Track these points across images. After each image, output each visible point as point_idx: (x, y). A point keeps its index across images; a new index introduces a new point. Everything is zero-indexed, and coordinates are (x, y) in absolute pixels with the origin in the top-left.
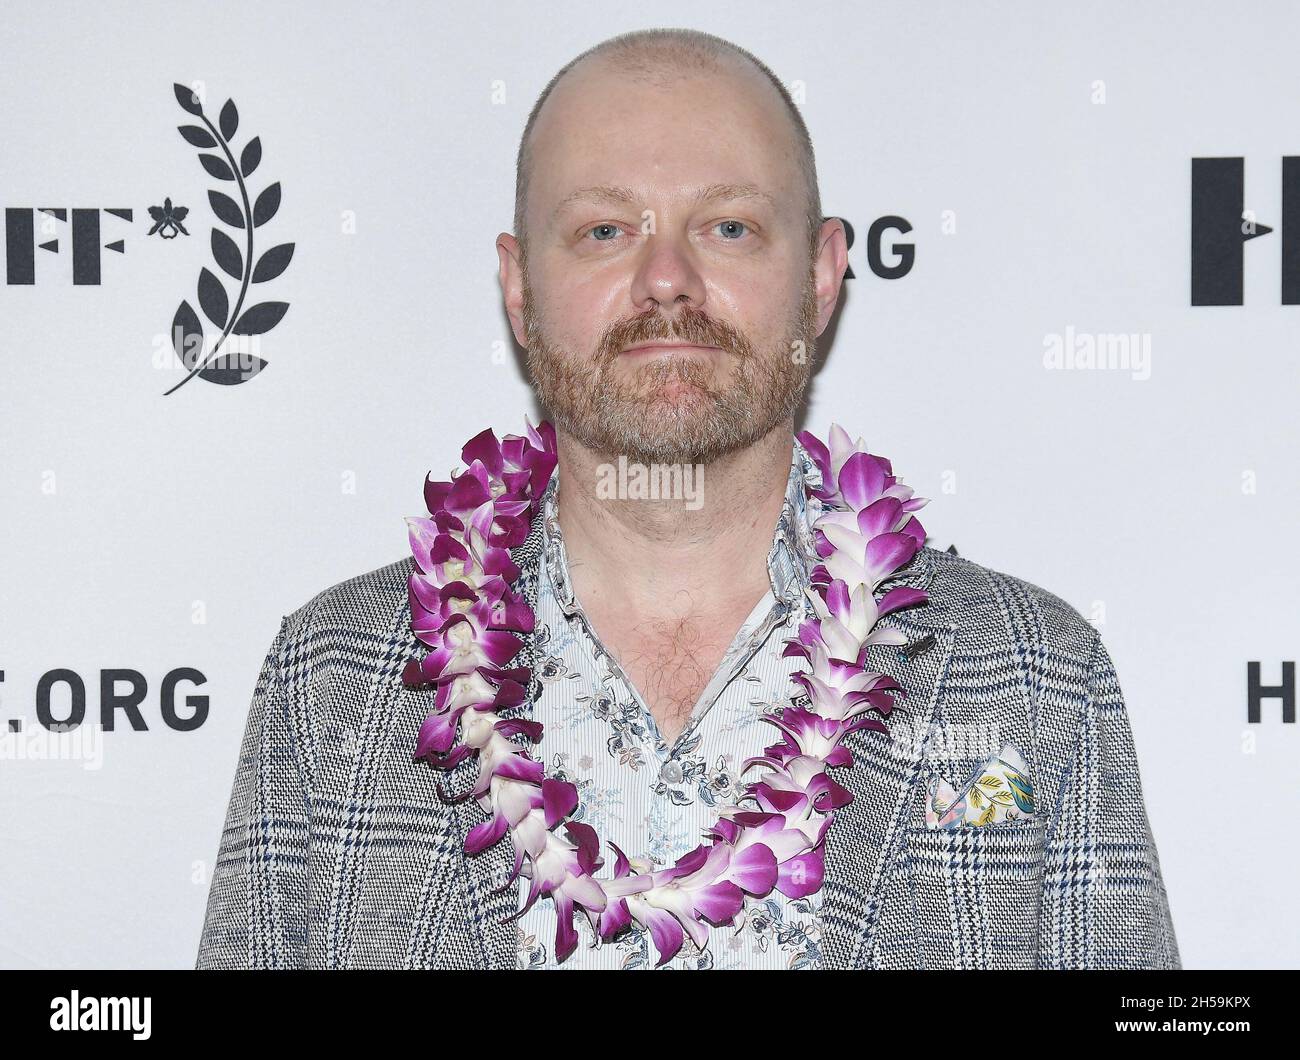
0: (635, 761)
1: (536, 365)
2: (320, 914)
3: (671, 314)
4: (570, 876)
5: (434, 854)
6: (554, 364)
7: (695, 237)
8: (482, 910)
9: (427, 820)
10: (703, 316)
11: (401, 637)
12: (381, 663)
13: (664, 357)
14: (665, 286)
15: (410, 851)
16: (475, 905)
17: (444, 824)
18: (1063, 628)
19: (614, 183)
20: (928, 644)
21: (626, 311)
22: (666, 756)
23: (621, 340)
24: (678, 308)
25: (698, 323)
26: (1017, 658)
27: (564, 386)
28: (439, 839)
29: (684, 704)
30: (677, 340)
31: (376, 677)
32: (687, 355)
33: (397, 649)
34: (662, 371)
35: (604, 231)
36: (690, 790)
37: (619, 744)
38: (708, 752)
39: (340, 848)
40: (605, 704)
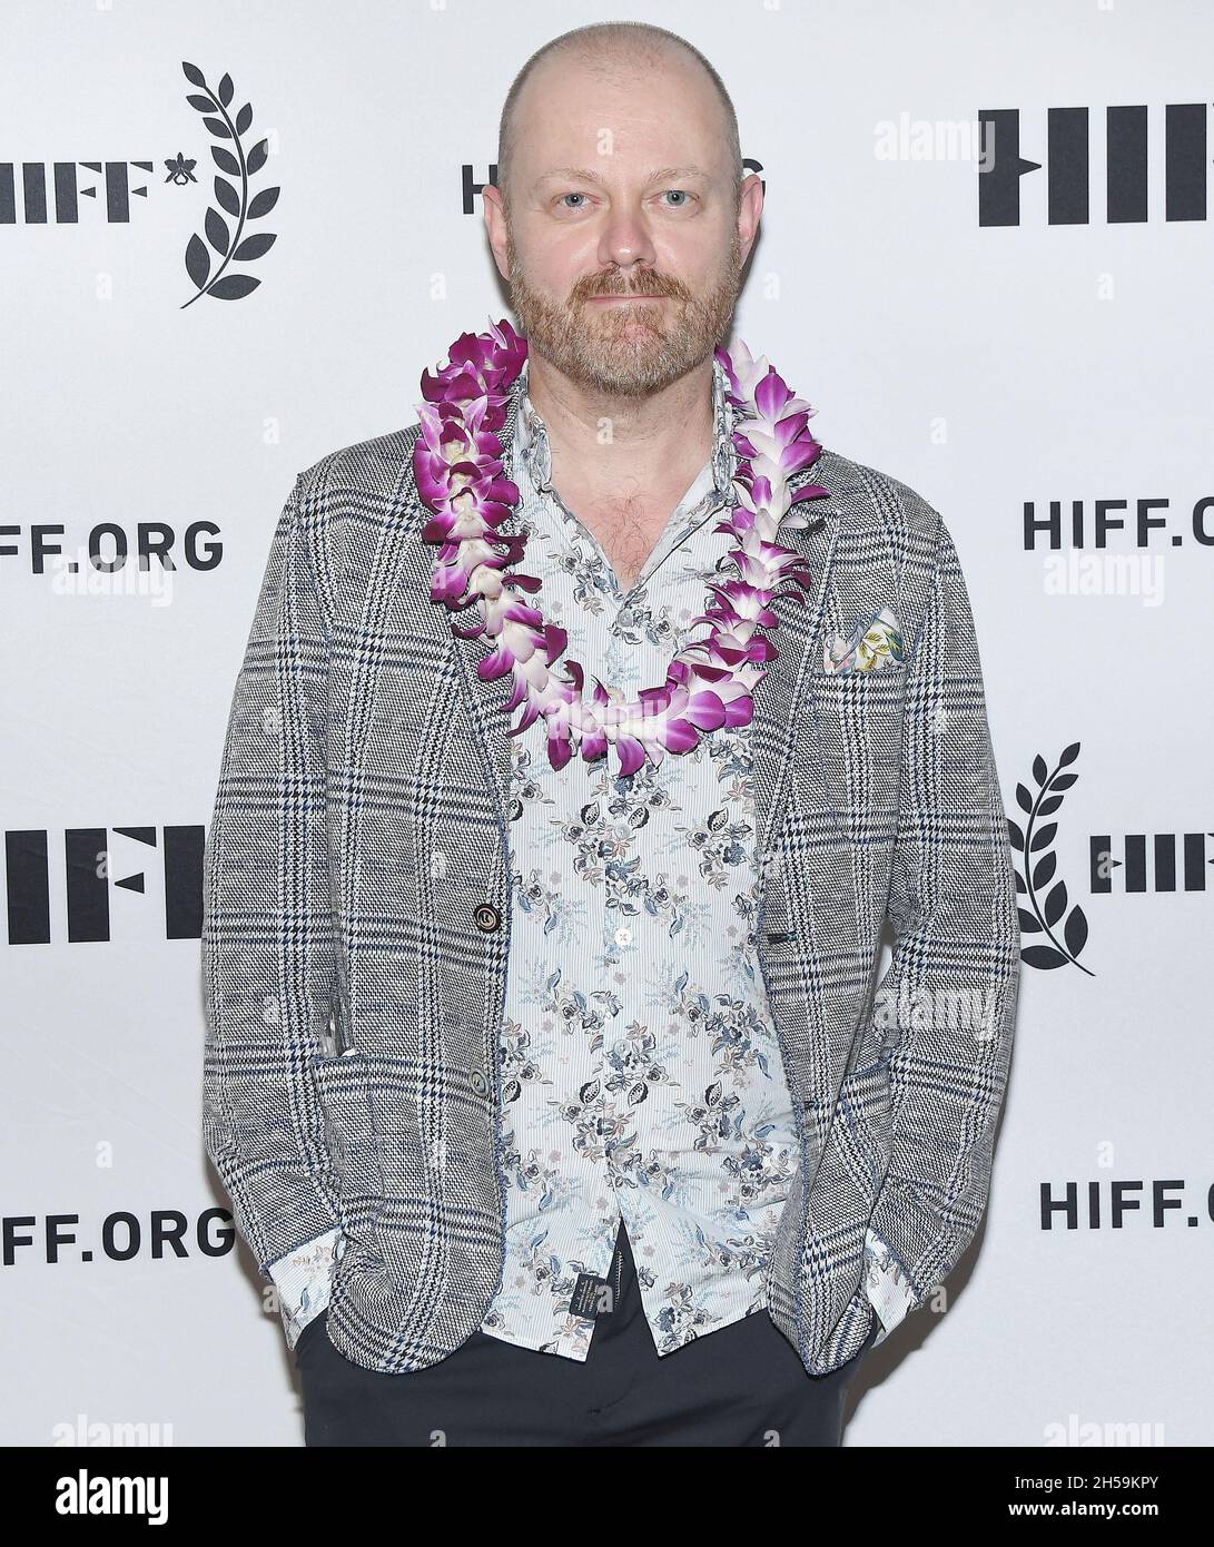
0: (596, 609)
1: (519, 301)
2: (339, 718)
3: (628, 274)
4: (563, 704)
5: (439, 677)
6: (537, 304)
7: (647, 206)
8: (485, 724)
9: (431, 649)
10: (653, 273)
11: (402, 500)
12: (387, 519)
13: (623, 305)
14: (625, 251)
15: (417, 672)
16: (478, 719)
17: (446, 652)
18: (917, 513)
19: (581, 167)
20: (818, 527)
21: (593, 268)
22: (620, 604)
23: (585, 291)
24: (634, 268)
25: (652, 281)
26: (887, 538)
27: (543, 321)
28: (442, 664)
29: (635, 565)
30: (632, 294)
31: (383, 530)
32: (644, 303)
33: (400, 508)
34: (621, 318)
35: (574, 199)
36: (640, 632)
37: (583, 594)
38: (653, 602)
39: (356, 665)
40: (571, 562)
